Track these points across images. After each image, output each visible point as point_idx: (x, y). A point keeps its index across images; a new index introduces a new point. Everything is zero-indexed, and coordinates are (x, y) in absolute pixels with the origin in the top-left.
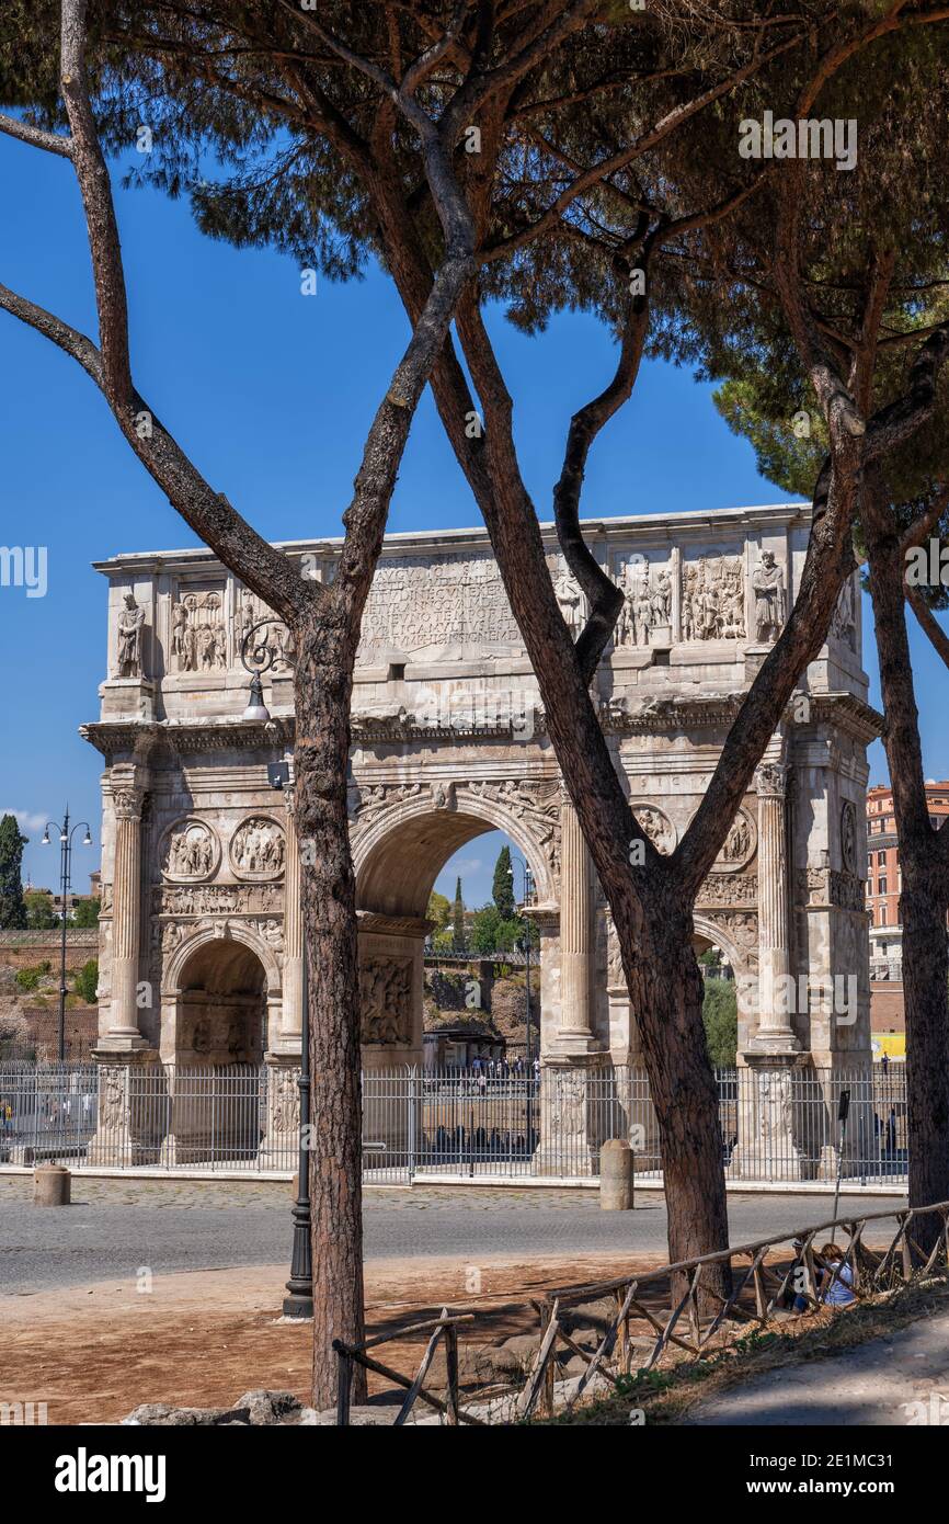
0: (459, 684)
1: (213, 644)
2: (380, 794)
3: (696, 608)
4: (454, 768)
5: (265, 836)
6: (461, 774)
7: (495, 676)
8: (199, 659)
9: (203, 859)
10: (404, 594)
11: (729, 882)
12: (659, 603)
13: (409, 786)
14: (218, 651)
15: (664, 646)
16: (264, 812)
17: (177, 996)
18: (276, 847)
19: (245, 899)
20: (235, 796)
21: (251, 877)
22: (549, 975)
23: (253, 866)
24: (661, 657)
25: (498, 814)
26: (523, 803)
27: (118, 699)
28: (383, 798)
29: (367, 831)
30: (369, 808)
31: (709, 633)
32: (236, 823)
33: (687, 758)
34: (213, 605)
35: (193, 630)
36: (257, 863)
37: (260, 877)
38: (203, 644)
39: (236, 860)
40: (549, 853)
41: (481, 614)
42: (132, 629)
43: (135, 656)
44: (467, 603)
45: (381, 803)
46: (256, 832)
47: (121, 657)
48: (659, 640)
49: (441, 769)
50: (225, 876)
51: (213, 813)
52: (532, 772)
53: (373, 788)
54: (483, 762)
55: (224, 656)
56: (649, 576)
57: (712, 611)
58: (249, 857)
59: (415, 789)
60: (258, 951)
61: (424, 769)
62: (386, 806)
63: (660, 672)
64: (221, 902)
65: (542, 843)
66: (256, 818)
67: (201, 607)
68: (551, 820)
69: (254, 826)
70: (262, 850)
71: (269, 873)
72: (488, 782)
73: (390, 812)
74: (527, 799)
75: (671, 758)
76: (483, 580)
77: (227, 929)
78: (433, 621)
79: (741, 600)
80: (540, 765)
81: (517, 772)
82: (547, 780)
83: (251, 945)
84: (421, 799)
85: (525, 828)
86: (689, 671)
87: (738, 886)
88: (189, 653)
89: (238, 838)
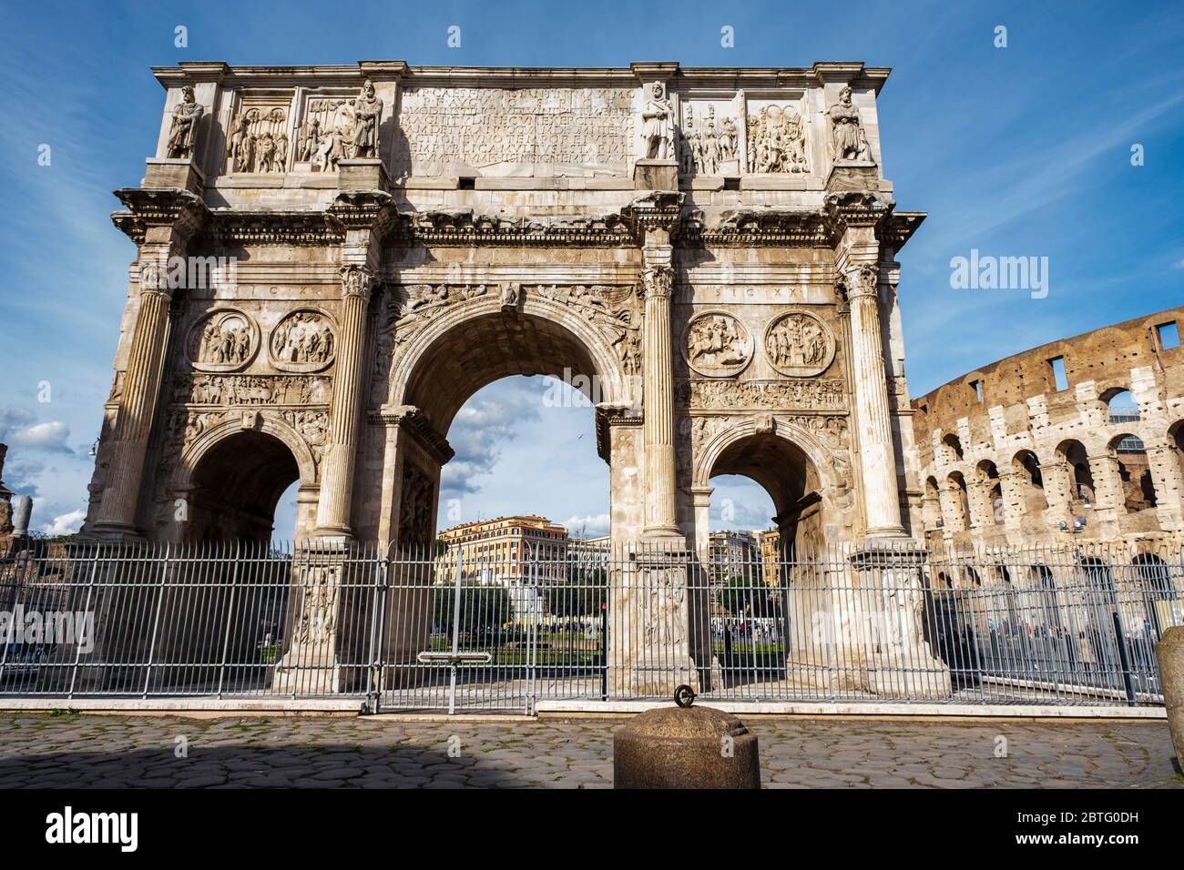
0: (531, 196)
1: (272, 152)
2: (442, 292)
3: (760, 149)
4: (523, 271)
5: (311, 329)
6: (530, 276)
7: (569, 190)
8: (258, 164)
9: (237, 349)
10: (477, 119)
11: (808, 385)
12: (725, 141)
13: (474, 286)
14: (277, 157)
15: (734, 175)
16: (313, 306)
17: (190, 491)
18: (323, 340)
19: (282, 391)
20: (282, 289)
21: (292, 367)
22: (621, 475)
23: (294, 358)
24: (732, 184)
25: (568, 315)
26: (594, 306)
27: (163, 175)
28: (443, 298)
29: (426, 327)
30: (429, 305)
31: (774, 167)
32: (280, 315)
33: (762, 271)
34: (276, 118)
35: (254, 138)
36: (300, 356)
37: (302, 369)
38: (262, 148)
39: (275, 353)
40: (621, 354)
41: (554, 139)
42: (188, 117)
43: (187, 142)
44: (540, 129)
45: (443, 302)
46: (301, 324)
47: (172, 142)
48: (728, 169)
49: (510, 271)
50: (262, 365)
51: (254, 305)
52: (605, 277)
53: (435, 286)
54: (554, 266)
55: (283, 162)
56: (715, 121)
57: (778, 150)
58: (291, 349)
59: (481, 289)
60: (292, 445)
61: (491, 271)
62: (447, 304)
63: (732, 196)
64: (254, 393)
65: (614, 345)
66: (302, 311)
67: (264, 119)
68: (623, 324)
69: (300, 319)
70: (307, 343)
71: (313, 365)
72: (558, 286)
73: (454, 309)
74: (598, 303)
75: (746, 270)
76: (556, 112)
77: (260, 420)
78: (505, 142)
79: (803, 143)
80: (613, 271)
81: (588, 278)
82: (617, 286)
83: (282, 438)
84: (488, 298)
85: (596, 330)
86: (760, 195)
87: (818, 390)
88: (246, 157)
89: (281, 330)
